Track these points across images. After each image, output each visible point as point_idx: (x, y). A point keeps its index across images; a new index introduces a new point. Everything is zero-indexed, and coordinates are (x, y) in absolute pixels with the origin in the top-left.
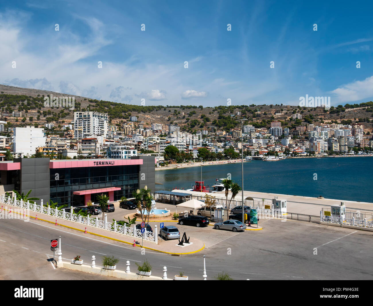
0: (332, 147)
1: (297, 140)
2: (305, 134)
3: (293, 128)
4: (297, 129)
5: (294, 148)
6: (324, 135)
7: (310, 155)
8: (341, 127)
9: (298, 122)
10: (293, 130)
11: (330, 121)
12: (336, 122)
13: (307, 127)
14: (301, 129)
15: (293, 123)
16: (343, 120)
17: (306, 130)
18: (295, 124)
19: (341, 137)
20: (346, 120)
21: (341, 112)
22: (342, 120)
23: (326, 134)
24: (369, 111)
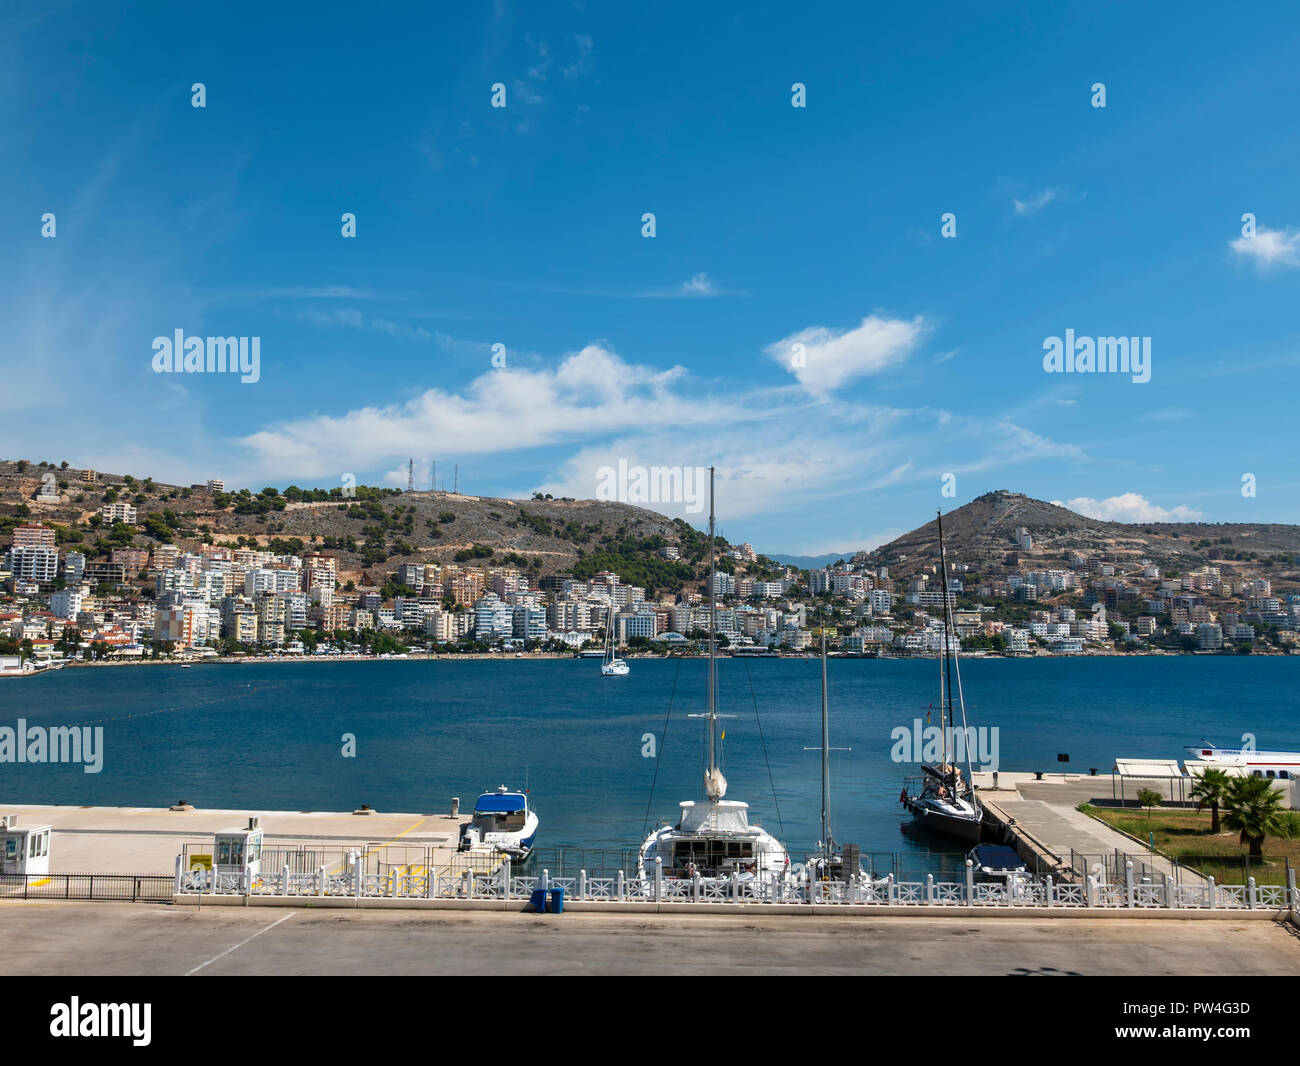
0: (234, 629)
1: (112, 598)
2: (142, 577)
3: (102, 553)
4: (116, 559)
5: (96, 626)
6: (209, 586)
7: (155, 656)
8: (268, 559)
9: (121, 535)
10: (102, 560)
11: (233, 539)
12: (253, 545)
13: (151, 555)
14: (129, 560)
15: (102, 535)
16: (277, 540)
17: (149, 564)
18: (111, 542)
19: (266, 594)
20: (286, 539)
21: (272, 512)
22: (273, 538)
23: (217, 583)
24: (358, 517)
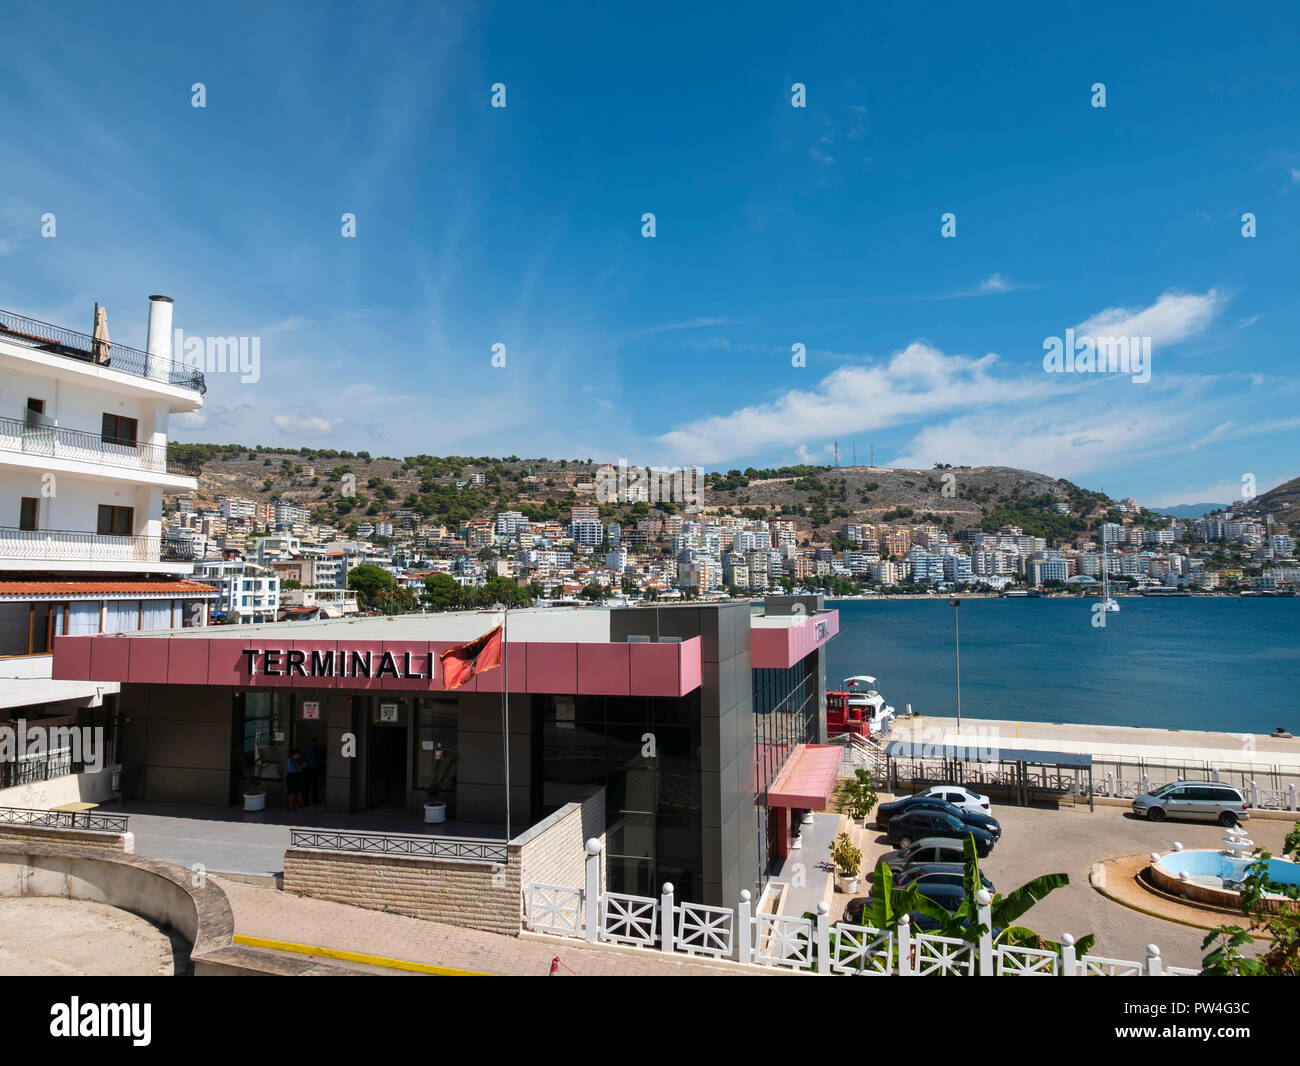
0: (732, 577)
1: (643, 556)
2: (659, 540)
3: (630, 523)
4: (640, 527)
5: (641, 576)
6: (708, 545)
7: (689, 598)
8: (744, 524)
9: (640, 509)
10: (630, 528)
11: (715, 509)
12: (730, 513)
13: (664, 523)
14: (650, 527)
15: (628, 510)
16: (747, 509)
17: (663, 530)
18: (635, 515)
19: (752, 550)
20: (754, 508)
21: (740, 488)
22: (743, 508)
23: (714, 542)
24: (803, 489)
